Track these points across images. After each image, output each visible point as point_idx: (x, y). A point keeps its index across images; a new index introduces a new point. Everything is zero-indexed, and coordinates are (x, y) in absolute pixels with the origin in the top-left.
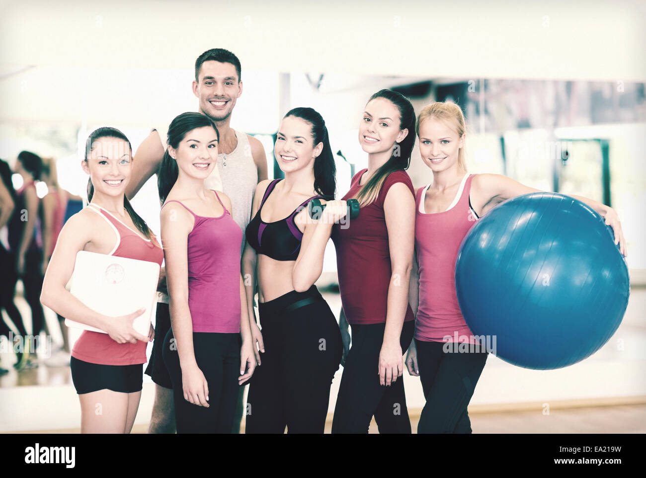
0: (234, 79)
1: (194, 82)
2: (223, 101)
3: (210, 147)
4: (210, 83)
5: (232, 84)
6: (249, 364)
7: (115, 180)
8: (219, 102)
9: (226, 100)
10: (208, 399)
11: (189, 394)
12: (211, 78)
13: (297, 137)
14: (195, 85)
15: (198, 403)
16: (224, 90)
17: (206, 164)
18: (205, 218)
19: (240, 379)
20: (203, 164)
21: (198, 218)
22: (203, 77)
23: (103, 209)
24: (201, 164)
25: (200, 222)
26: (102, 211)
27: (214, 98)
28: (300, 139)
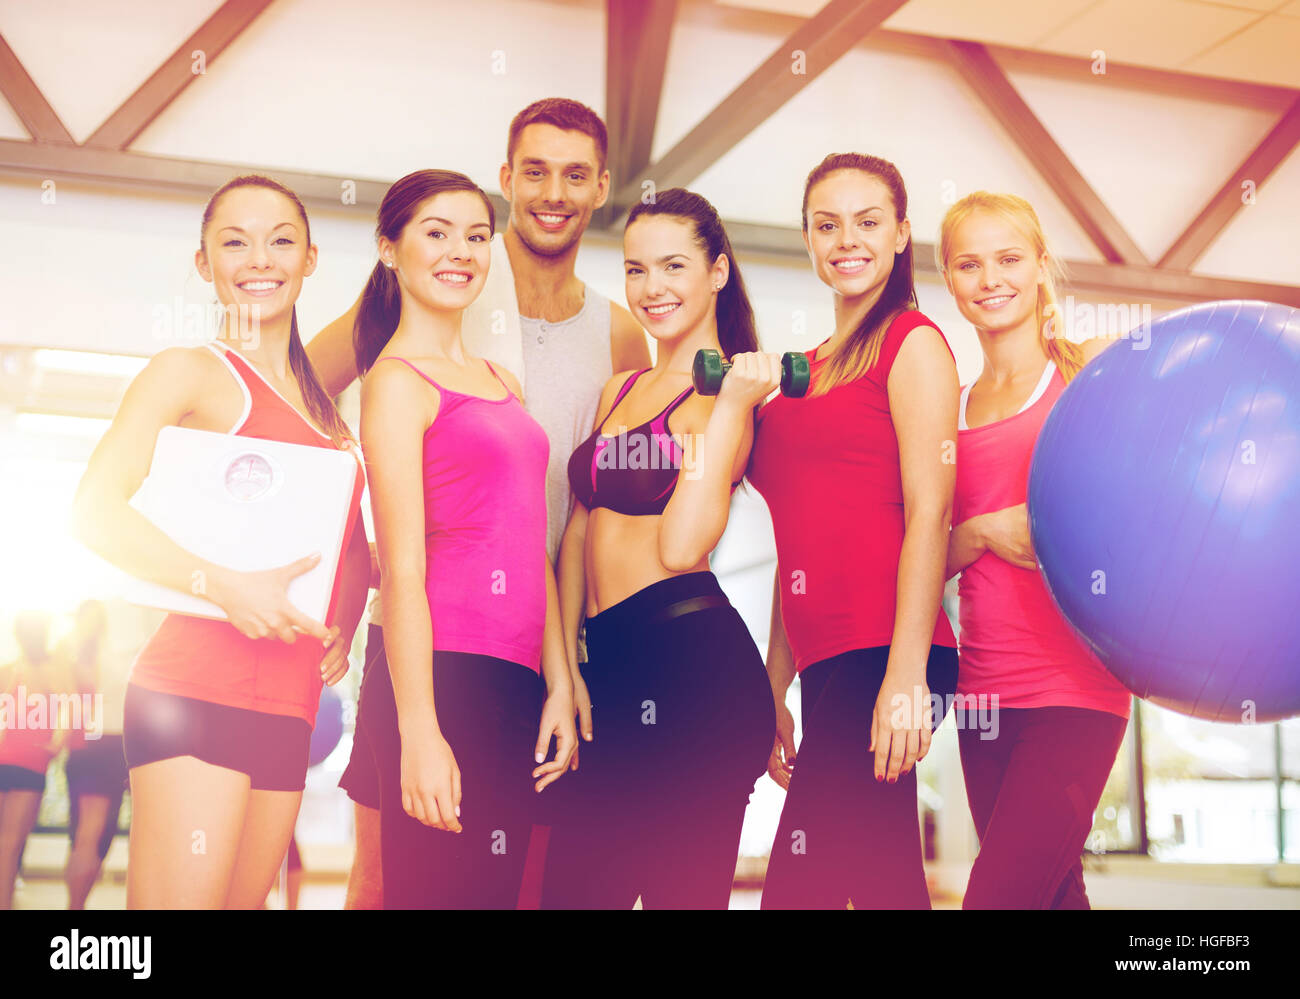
0: (588, 169)
1: (503, 168)
2: (561, 216)
3: (472, 239)
4: (535, 173)
5: (582, 178)
6: (559, 741)
7: (261, 281)
8: (551, 215)
9: (567, 214)
10: (458, 812)
11: (416, 797)
12: (537, 162)
13: (668, 258)
14: (507, 174)
15: (435, 820)
16: (564, 191)
17: (464, 274)
18: (464, 396)
19: (536, 774)
20: (458, 273)
21: (449, 396)
22: (523, 158)
23: (233, 352)
24: (452, 272)
25: (453, 404)
26: (229, 355)
27: (543, 207)
28: (676, 260)
